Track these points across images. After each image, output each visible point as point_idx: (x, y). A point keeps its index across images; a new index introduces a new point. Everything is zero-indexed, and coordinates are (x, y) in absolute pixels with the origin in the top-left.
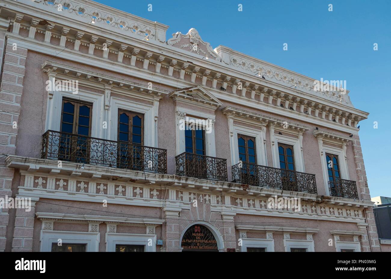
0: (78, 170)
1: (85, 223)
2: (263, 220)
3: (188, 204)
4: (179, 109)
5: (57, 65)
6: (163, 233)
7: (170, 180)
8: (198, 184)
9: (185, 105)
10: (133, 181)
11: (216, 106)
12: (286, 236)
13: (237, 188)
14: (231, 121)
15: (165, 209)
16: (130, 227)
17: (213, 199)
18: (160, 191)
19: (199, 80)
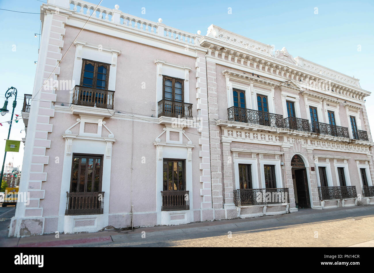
0: (247, 127)
1: (250, 154)
2: (324, 152)
3: (292, 144)
4: (283, 93)
5: (230, 71)
6: (283, 159)
7: (286, 131)
8: (297, 133)
9: (285, 91)
10: (269, 132)
11: (299, 91)
12: (335, 161)
13: (315, 135)
14: (306, 99)
15: (282, 147)
16: (269, 156)
17: (302, 141)
18: (279, 137)
19: (290, 76)
